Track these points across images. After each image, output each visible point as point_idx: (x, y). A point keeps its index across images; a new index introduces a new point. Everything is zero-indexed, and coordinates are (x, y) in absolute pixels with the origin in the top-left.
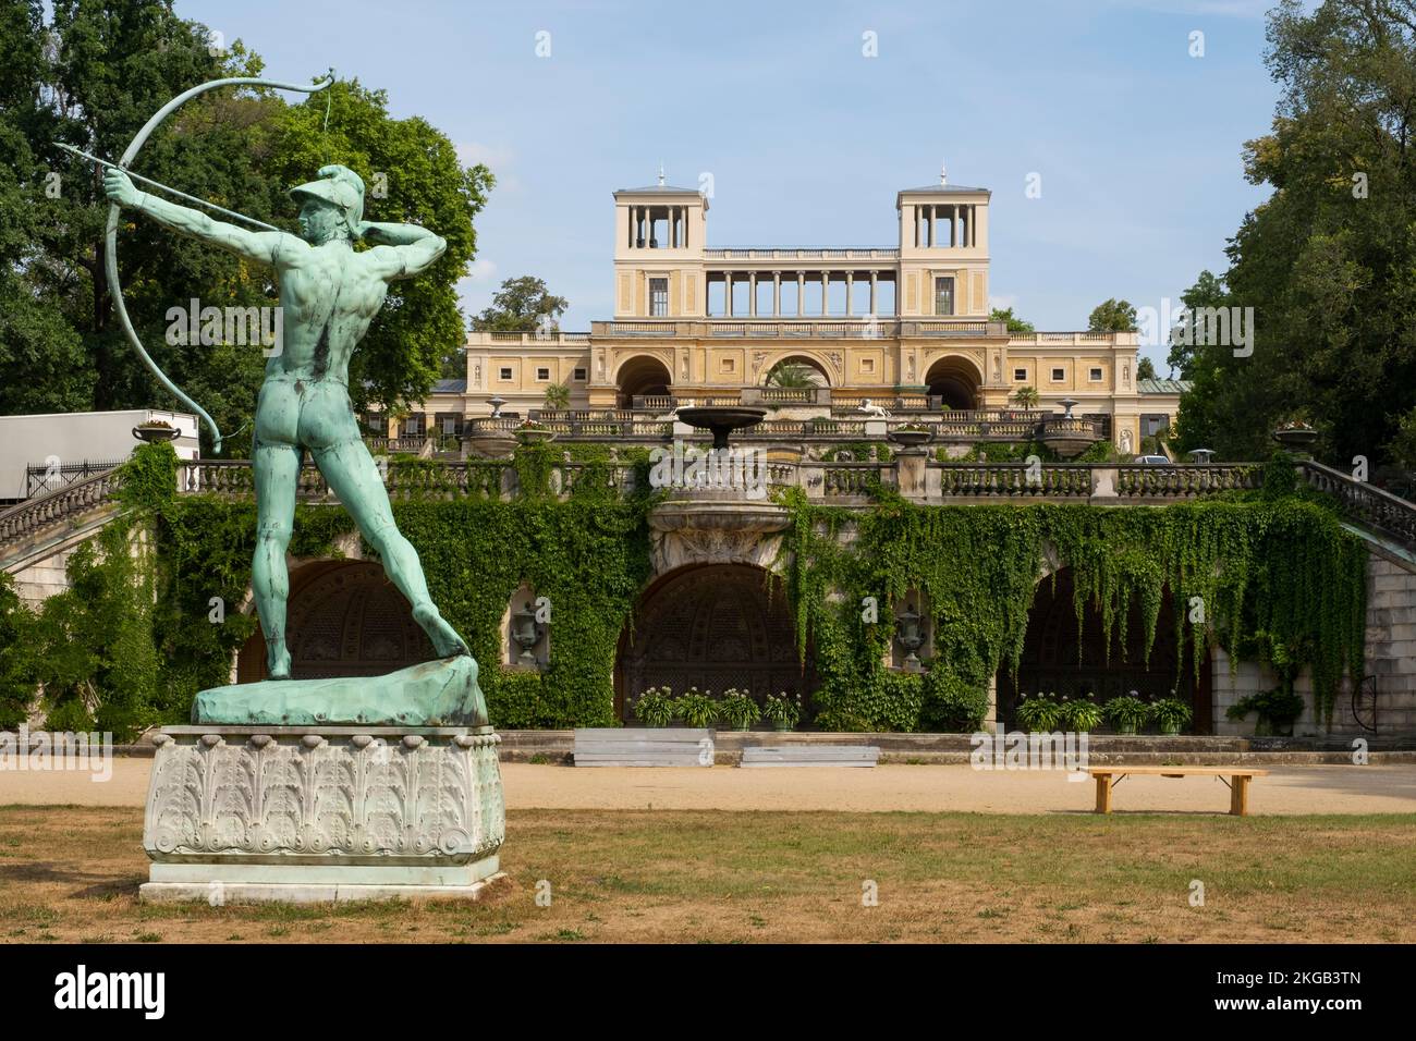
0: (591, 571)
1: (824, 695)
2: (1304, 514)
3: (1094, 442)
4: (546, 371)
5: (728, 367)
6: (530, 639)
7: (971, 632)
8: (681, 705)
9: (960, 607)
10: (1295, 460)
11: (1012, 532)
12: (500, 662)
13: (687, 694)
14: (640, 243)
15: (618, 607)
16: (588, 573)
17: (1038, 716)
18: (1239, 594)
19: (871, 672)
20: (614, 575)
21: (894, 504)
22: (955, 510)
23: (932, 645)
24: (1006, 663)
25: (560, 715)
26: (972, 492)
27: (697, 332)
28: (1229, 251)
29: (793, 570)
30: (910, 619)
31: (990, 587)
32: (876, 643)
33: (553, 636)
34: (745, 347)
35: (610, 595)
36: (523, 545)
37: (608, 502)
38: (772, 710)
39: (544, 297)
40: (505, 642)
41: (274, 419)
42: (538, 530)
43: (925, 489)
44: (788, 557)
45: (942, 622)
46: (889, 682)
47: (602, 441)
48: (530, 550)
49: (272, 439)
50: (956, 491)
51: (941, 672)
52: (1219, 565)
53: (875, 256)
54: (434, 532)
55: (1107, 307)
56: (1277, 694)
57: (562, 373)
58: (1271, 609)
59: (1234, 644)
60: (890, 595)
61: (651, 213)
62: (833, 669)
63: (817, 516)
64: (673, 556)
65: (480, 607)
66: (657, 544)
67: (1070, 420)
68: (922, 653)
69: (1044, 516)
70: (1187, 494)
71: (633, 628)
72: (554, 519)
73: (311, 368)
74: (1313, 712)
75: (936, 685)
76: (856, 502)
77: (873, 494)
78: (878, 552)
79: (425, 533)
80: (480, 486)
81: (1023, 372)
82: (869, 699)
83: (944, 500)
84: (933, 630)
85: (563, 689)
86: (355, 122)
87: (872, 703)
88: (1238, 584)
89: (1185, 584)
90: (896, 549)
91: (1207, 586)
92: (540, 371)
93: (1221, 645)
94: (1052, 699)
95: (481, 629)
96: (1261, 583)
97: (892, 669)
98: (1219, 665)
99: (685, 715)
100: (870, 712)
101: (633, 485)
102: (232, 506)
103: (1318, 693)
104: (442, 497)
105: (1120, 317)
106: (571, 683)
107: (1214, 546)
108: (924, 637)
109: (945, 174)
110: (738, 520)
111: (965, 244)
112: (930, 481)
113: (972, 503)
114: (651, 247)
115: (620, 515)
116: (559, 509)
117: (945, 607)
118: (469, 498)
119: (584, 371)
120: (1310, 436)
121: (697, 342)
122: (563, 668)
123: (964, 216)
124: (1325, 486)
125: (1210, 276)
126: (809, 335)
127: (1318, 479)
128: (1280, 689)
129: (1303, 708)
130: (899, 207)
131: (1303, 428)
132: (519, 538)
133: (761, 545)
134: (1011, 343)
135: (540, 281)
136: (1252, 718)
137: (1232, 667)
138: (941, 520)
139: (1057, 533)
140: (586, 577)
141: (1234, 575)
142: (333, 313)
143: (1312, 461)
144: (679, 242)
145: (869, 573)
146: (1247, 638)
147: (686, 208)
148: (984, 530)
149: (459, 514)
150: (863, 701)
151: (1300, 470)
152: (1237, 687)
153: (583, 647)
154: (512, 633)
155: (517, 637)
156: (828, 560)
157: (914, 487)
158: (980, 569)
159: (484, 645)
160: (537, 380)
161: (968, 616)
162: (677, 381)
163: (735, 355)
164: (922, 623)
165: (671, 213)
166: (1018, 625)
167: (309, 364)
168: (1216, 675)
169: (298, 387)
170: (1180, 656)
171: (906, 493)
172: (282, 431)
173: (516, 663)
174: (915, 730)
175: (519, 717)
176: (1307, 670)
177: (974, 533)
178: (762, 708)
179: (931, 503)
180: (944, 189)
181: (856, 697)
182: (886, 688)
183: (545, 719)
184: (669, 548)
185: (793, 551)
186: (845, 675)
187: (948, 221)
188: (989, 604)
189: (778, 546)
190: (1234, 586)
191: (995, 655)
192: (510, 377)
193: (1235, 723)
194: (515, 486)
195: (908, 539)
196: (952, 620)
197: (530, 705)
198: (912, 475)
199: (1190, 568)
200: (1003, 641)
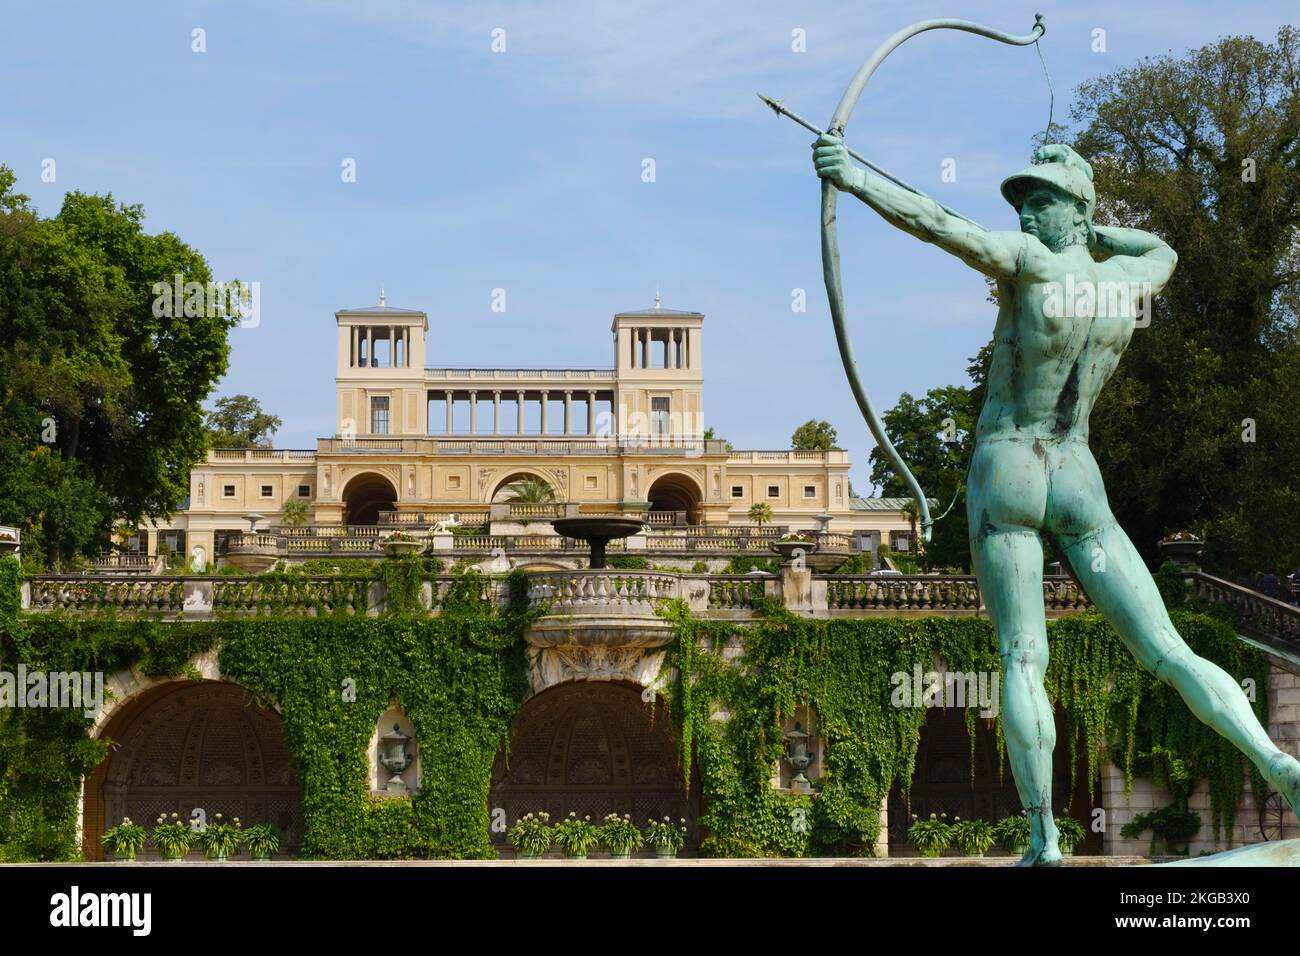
0: (465, 690)
1: (712, 819)
2: (1197, 627)
3: (850, 556)
4: (270, 488)
5: (454, 483)
6: (400, 763)
7: (862, 750)
8: (559, 832)
9: (850, 724)
10: (1184, 571)
11: (902, 647)
12: (368, 788)
13: (567, 820)
14: (362, 363)
15: (494, 729)
16: (462, 693)
17: (930, 838)
18: (1133, 709)
19: (759, 794)
20: (490, 694)
21: (780, 617)
22: (843, 623)
23: (821, 765)
24: (898, 782)
25: (433, 844)
26: (858, 606)
27: (423, 449)
28: (972, 370)
29: (677, 687)
30: (800, 738)
31: (881, 703)
32: (765, 764)
33: (425, 760)
34: (471, 464)
35: (485, 715)
36: (393, 663)
37: (482, 617)
38: (656, 835)
39: (258, 416)
40: (373, 766)
41: (1018, 494)
42: (409, 648)
43: (811, 602)
44: (671, 674)
45: (833, 741)
46: (778, 804)
47: (360, 557)
48: (402, 668)
49: (1011, 522)
50: (841, 604)
51: (832, 793)
52: (1110, 680)
53: (593, 377)
54: (298, 650)
55: (809, 427)
56: (1174, 811)
57: (286, 489)
58: (1165, 724)
59: (1128, 760)
60: (778, 713)
61: (372, 333)
62: (720, 791)
63: (700, 630)
64: (550, 674)
65: (348, 730)
66: (534, 661)
67: (826, 535)
68: (810, 774)
69: (934, 630)
70: (1076, 606)
71: (508, 750)
72: (426, 634)
73: (1052, 423)
74: (1211, 829)
75: (827, 807)
76: (740, 616)
77: (758, 605)
78: (764, 668)
79: (288, 651)
80: (345, 601)
81: (740, 489)
82: (758, 823)
83: (831, 614)
84: (821, 749)
85: (436, 816)
86: (111, 236)
87: (760, 826)
88: (1132, 699)
89: (1077, 699)
90: (784, 665)
91: (1100, 701)
92: (264, 488)
93: (1114, 761)
94: (945, 821)
95: (348, 753)
96: (1155, 698)
97: (781, 791)
98: (1112, 781)
99: (565, 843)
100: (759, 837)
101: (507, 599)
102: (82, 624)
103: (1216, 809)
104: (305, 613)
105: (822, 438)
106: (445, 809)
107: (1106, 660)
108: (811, 755)
109: (660, 299)
110: (622, 635)
111: (678, 366)
112: (815, 594)
113: (859, 616)
114: (373, 365)
115: (496, 631)
116: (431, 624)
117: (835, 725)
118: (334, 614)
119: (307, 488)
120: (1198, 547)
121: (423, 458)
122: (436, 794)
123: (678, 341)
124: (1217, 597)
125: (909, 398)
126: (534, 452)
127: (1208, 588)
128: (1175, 806)
129: (1200, 826)
130: (615, 329)
131: (1190, 539)
132: (388, 656)
133: (643, 662)
134: (729, 461)
135: (254, 400)
136: (1147, 836)
137: (1127, 785)
138: (829, 634)
139: (948, 647)
140: (460, 697)
141: (1127, 689)
142: (1086, 346)
143: (1200, 571)
144: (399, 361)
145: (756, 689)
146: (1142, 754)
147: (408, 328)
148: (874, 644)
149: (325, 631)
150: (751, 825)
151: (1189, 581)
152: (1132, 805)
153: (456, 771)
154: (380, 757)
155: (386, 761)
156: (713, 677)
157: (800, 600)
158: (870, 685)
159: (352, 770)
160: (261, 497)
161: (859, 734)
162: (403, 498)
163: (460, 471)
164: (810, 742)
165: (392, 333)
166: (911, 743)
167: (1050, 417)
168: (1109, 792)
169: (1038, 449)
170: (1073, 774)
171: (791, 607)
172: (1027, 512)
173: (386, 789)
174: (805, 855)
175: (390, 846)
176: (1204, 786)
177: (863, 648)
178: (644, 834)
179: (816, 616)
180: (659, 312)
181: (743, 821)
182: (775, 810)
183: (418, 849)
184: (546, 665)
185: (677, 667)
186: (732, 798)
187: (661, 344)
188: (880, 721)
189: (661, 662)
190: (1128, 701)
191: (888, 775)
192: (233, 494)
193: (1129, 841)
194: (383, 601)
195: (796, 655)
196: (843, 739)
197: (401, 833)
198: (798, 588)
199: (1082, 683)
200: (895, 760)
